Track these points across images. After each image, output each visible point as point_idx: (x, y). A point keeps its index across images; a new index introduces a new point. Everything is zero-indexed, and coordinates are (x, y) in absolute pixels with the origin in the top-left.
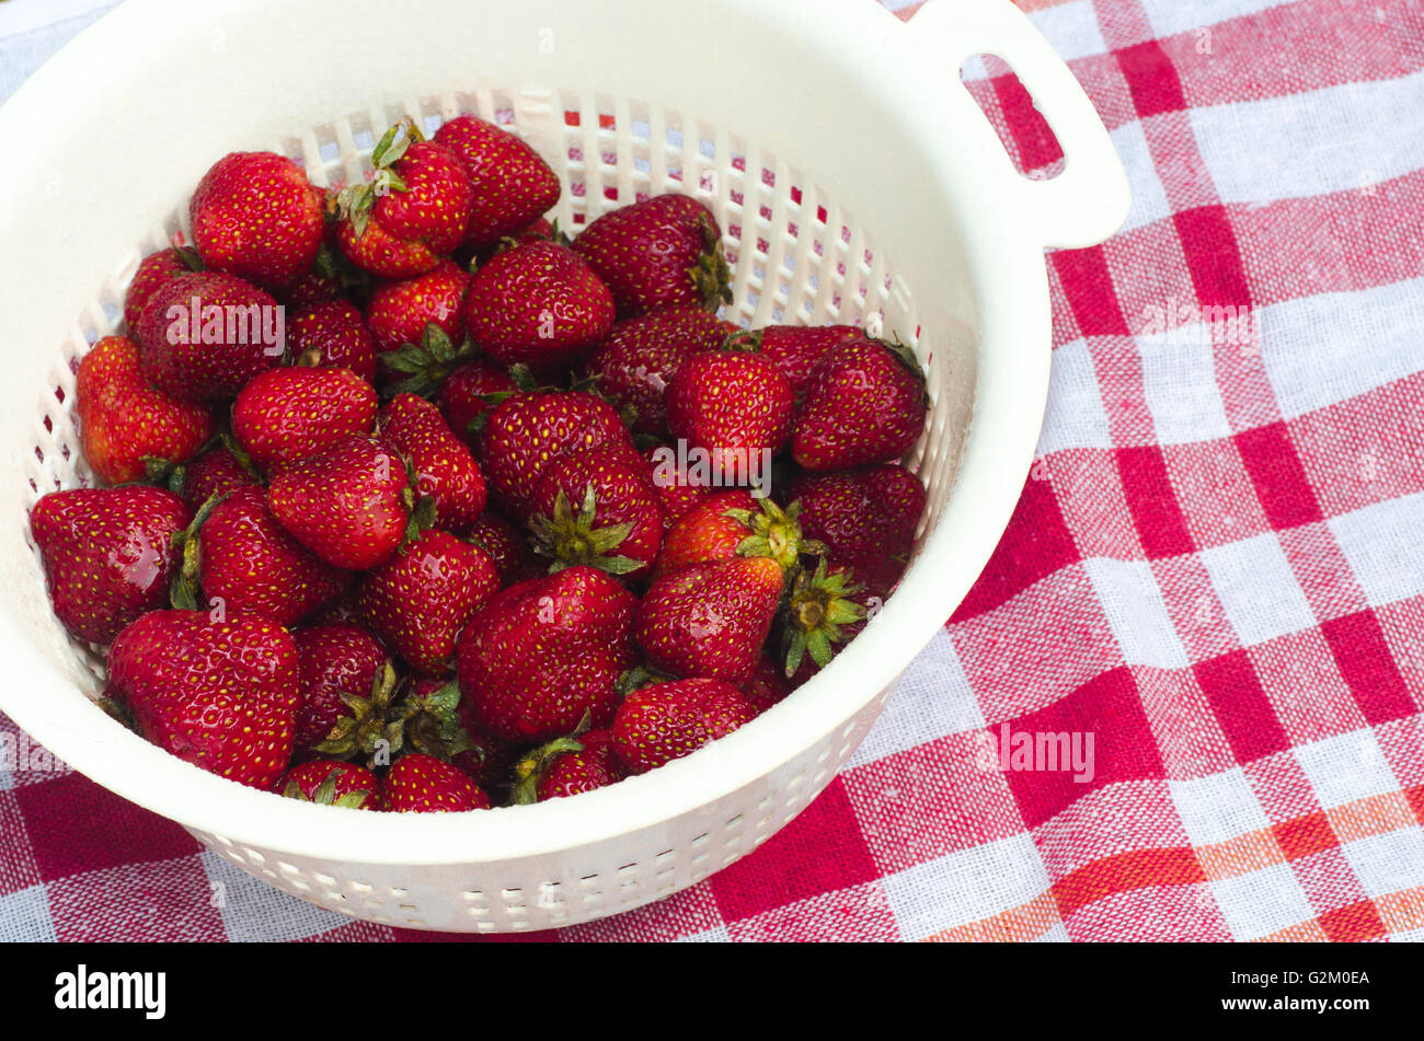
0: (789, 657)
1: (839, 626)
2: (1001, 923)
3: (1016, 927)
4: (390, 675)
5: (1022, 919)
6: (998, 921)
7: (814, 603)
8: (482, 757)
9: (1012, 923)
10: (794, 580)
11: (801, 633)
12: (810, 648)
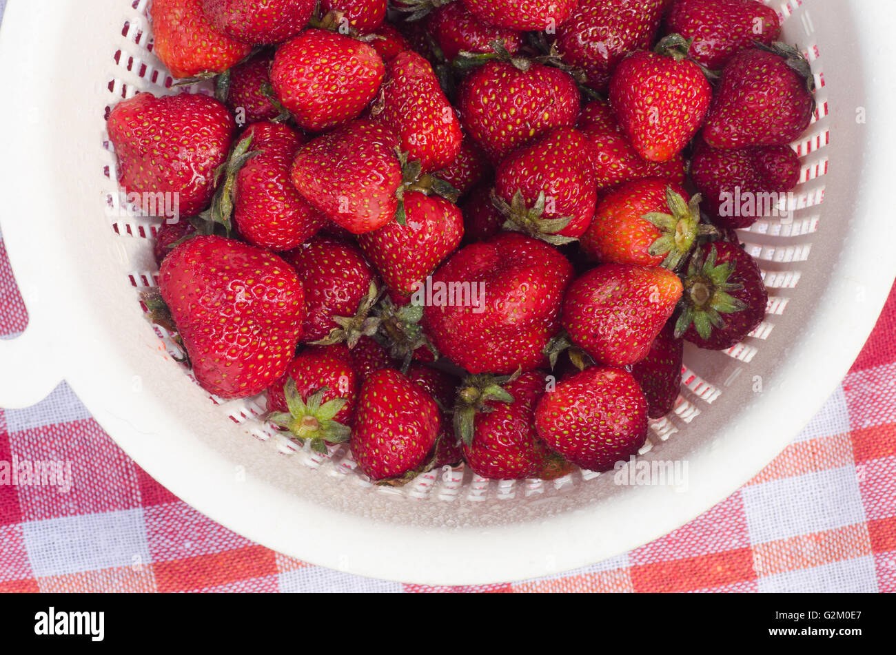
0: (678, 321)
1: (720, 313)
2: (809, 448)
3: (820, 453)
4: (373, 291)
5: (825, 448)
6: (807, 445)
7: (703, 286)
8: (436, 357)
9: (817, 449)
10: (690, 256)
11: (690, 309)
12: (695, 321)
